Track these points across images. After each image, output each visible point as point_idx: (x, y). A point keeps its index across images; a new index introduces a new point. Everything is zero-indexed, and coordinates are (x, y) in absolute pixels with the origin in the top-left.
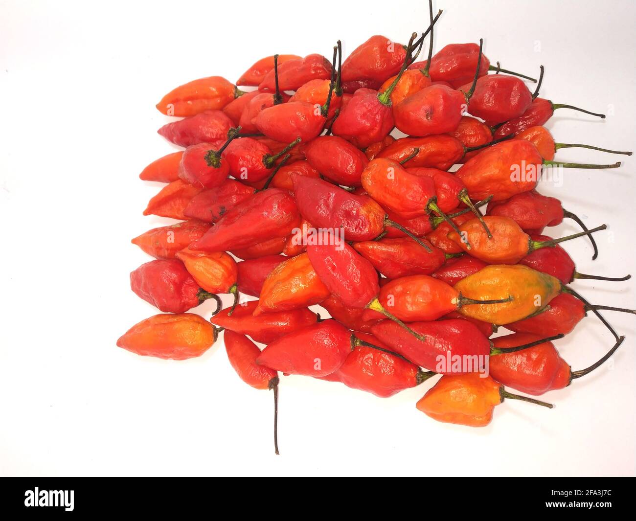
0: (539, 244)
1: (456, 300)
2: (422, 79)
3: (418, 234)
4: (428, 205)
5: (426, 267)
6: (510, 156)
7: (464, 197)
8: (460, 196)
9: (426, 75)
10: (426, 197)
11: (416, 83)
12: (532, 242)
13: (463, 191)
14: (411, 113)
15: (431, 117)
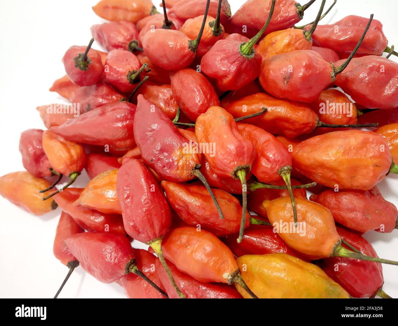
0: (346, 252)
1: (228, 276)
2: (301, 41)
3: (232, 190)
4: (237, 171)
5: (221, 228)
6: (354, 149)
7: (285, 174)
8: (281, 172)
9: (308, 38)
10: (236, 163)
11: (293, 43)
12: (339, 248)
13: (286, 168)
14: (271, 72)
15: (287, 82)
